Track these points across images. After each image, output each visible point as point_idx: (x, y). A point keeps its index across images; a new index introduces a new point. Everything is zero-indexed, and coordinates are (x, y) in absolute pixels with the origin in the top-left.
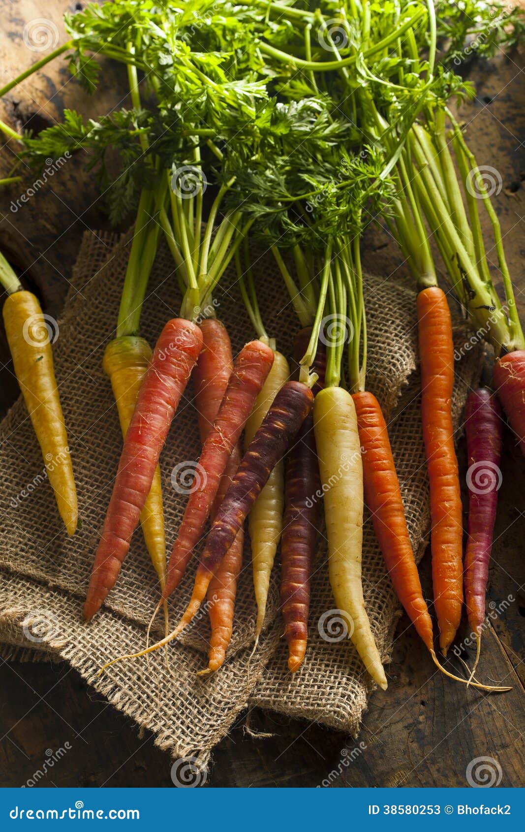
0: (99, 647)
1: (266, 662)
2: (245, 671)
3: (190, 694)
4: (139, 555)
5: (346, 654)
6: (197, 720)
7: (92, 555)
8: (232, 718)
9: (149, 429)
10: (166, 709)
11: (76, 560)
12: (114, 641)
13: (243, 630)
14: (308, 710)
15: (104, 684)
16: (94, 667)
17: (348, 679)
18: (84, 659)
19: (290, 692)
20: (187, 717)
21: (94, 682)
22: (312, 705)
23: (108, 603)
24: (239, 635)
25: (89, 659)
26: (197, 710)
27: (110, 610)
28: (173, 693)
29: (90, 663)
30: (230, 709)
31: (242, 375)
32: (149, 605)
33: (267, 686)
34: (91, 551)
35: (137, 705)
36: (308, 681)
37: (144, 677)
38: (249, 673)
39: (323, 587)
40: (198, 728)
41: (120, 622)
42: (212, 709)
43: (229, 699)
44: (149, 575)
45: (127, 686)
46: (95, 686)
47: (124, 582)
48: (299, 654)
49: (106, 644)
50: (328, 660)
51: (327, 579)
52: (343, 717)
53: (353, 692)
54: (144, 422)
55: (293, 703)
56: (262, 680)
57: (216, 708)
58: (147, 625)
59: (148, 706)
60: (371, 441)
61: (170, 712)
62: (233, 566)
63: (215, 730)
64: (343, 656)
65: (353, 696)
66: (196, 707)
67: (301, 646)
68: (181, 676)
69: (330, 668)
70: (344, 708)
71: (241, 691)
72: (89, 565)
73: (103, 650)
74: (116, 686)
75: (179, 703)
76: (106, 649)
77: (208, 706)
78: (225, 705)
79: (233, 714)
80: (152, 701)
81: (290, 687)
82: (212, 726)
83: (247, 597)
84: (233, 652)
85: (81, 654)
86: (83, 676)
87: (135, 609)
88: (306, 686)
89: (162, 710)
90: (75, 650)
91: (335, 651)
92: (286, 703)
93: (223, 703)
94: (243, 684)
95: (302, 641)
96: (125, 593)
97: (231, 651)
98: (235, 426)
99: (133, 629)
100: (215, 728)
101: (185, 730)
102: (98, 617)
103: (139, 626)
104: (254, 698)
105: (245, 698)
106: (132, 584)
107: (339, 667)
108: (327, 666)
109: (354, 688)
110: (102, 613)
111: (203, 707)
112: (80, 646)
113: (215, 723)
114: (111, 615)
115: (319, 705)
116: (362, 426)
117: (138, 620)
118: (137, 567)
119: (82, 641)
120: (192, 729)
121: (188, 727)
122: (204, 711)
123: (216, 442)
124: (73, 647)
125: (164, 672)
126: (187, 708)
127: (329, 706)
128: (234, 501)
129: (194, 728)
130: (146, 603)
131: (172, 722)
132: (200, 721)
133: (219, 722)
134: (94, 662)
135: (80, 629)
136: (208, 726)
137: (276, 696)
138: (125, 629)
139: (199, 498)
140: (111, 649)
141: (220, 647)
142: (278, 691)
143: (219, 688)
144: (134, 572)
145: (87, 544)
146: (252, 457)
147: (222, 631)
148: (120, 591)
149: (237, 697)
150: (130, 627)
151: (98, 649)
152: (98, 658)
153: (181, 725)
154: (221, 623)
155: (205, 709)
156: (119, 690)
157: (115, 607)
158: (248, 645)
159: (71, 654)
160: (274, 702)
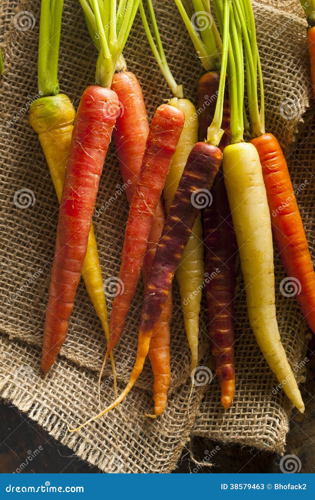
0: (61, 401)
1: (201, 397)
2: (185, 406)
3: (141, 434)
4: (83, 300)
5: (268, 380)
6: (149, 459)
7: (43, 305)
8: (179, 453)
9: (81, 202)
10: (122, 452)
11: (30, 311)
12: (72, 392)
13: (180, 368)
14: (242, 439)
15: (69, 437)
16: (58, 423)
17: (272, 405)
18: (50, 416)
19: (224, 425)
20: (141, 457)
21: (60, 438)
22: (244, 434)
23: (62, 352)
24: (176, 373)
25: (53, 415)
26: (148, 448)
27: (64, 358)
28: (127, 436)
29: (55, 418)
30: (175, 444)
31: (158, 142)
32: (98, 350)
33: (205, 419)
34: (41, 301)
35: (98, 454)
36: (239, 411)
37: (101, 425)
38: (189, 407)
39: (243, 318)
40: (151, 466)
41: (75, 370)
42: (161, 446)
43: (174, 434)
44: (94, 320)
45: (88, 435)
46: (62, 441)
47: (73, 329)
48: (230, 393)
49: (66, 397)
50: (253, 388)
51: (246, 310)
52: (271, 443)
53: (277, 418)
54: (76, 196)
55: (228, 434)
56: (200, 414)
57: (165, 445)
58: (98, 372)
59: (108, 451)
60: (275, 187)
61: (127, 455)
62: (166, 316)
63: (165, 466)
64: (265, 382)
65: (277, 421)
66: (147, 446)
67: (231, 386)
68: (131, 417)
69: (256, 396)
70: (271, 436)
71: (184, 426)
72: (41, 314)
73: (63, 402)
74: (79, 437)
75: (133, 444)
76: (66, 402)
77: (157, 443)
78: (171, 441)
79: (179, 450)
80: (110, 446)
81: (224, 419)
82: (163, 462)
83: (180, 333)
84: (173, 390)
85: (46, 411)
86: (50, 434)
87: (86, 356)
88: (238, 416)
89: (119, 454)
90: (40, 409)
91: (258, 377)
92: (222, 435)
93: (169, 440)
94: (184, 420)
95: (231, 381)
96: (75, 340)
97: (172, 388)
98: (157, 191)
99: (87, 374)
100: (165, 464)
101: (141, 469)
102: (55, 367)
103: (92, 373)
104: (194, 431)
105: (188, 434)
106: (80, 330)
107: (263, 394)
108: (253, 394)
109: (277, 413)
110: (58, 362)
111: (153, 445)
112: (44, 403)
113: (165, 460)
114: (66, 363)
115: (250, 434)
116: (266, 172)
117: (90, 367)
118: (83, 313)
119: (46, 397)
120: (146, 468)
121: (143, 466)
122: (154, 449)
123: (142, 209)
124: (38, 407)
125: (117, 416)
126: (140, 448)
127: (258, 434)
128: (163, 265)
129: (147, 466)
130: (95, 348)
131: (129, 464)
132: (152, 459)
133: (168, 458)
134: (58, 418)
135: (42, 385)
136: (160, 463)
137: (214, 429)
138: (80, 377)
139: (131, 263)
140: (71, 401)
141: (163, 394)
142: (215, 423)
143: (165, 424)
144: (80, 317)
145: (37, 294)
146: (174, 222)
147: (163, 378)
148: (71, 338)
149: (181, 433)
150: (84, 373)
151: (59, 403)
152: (61, 413)
153: (137, 466)
154: (161, 371)
155: (155, 447)
156: (82, 441)
157: (70, 356)
158: (185, 381)
159: (38, 413)
160: (212, 434)
